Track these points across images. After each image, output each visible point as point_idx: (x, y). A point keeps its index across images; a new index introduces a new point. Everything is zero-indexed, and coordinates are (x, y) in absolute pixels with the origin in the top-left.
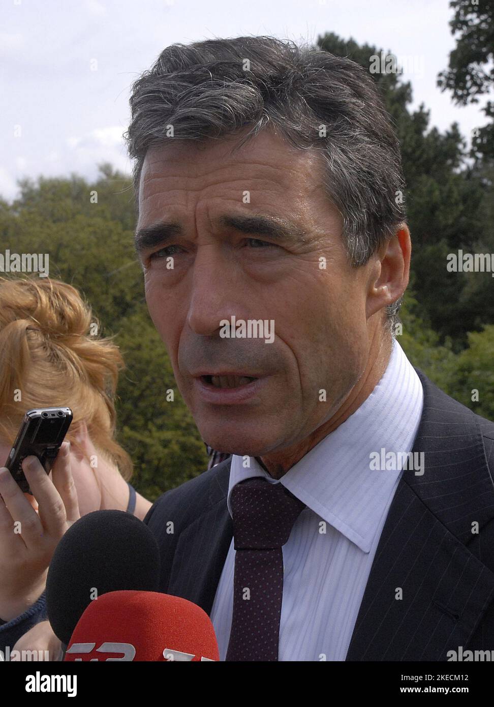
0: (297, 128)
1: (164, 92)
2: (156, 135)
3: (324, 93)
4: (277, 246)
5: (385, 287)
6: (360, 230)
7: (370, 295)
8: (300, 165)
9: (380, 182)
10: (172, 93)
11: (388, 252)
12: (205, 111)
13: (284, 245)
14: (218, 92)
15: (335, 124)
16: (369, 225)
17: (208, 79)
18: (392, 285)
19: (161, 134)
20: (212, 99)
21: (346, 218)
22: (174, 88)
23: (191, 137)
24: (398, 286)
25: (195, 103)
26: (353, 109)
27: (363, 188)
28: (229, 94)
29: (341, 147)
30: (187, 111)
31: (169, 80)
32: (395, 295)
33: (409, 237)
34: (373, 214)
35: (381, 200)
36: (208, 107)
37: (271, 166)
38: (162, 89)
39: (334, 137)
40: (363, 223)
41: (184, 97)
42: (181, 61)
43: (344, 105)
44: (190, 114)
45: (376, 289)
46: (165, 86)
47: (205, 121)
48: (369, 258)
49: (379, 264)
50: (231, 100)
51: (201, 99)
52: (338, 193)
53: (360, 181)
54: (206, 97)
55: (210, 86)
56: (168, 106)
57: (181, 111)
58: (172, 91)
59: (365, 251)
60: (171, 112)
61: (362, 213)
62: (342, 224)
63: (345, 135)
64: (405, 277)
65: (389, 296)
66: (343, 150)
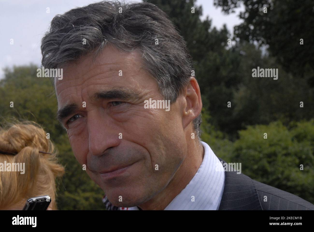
0: (123, 42)
1: (53, 40)
2: (53, 62)
3: (134, 22)
4: (125, 102)
5: (191, 111)
6: (168, 85)
7: (184, 116)
8: (129, 60)
9: (173, 59)
10: (57, 39)
11: (188, 93)
12: (74, 44)
13: (129, 101)
14: (78, 33)
15: (143, 36)
16: (172, 82)
17: (73, 28)
18: (194, 109)
19: (55, 61)
20: (75, 38)
21: (159, 81)
22: (58, 36)
23: (70, 59)
24: (197, 109)
25: (68, 41)
26: (151, 26)
27: (164, 64)
28: (84, 33)
29: (148, 46)
30: (65, 47)
31: (55, 33)
32: (197, 114)
33: (197, 83)
34: (173, 75)
35: (176, 68)
36: (75, 42)
37: (114, 64)
38: (52, 38)
39: (144, 42)
40: (169, 81)
41: (63, 40)
42: (60, 23)
43: (145, 26)
44: (67, 48)
45: (186, 113)
46: (54, 37)
47: (75, 49)
48: (176, 98)
49: (184, 99)
50: (85, 36)
51: (70, 39)
52: (152, 70)
53: (162, 61)
54: (73, 37)
55: (74, 32)
56: (56, 46)
57: (62, 47)
58: (57, 38)
59: (173, 95)
60: (58, 49)
61: (167, 77)
62: (158, 85)
63: (150, 40)
64: (199, 103)
65: (193, 115)
66: (150, 48)
